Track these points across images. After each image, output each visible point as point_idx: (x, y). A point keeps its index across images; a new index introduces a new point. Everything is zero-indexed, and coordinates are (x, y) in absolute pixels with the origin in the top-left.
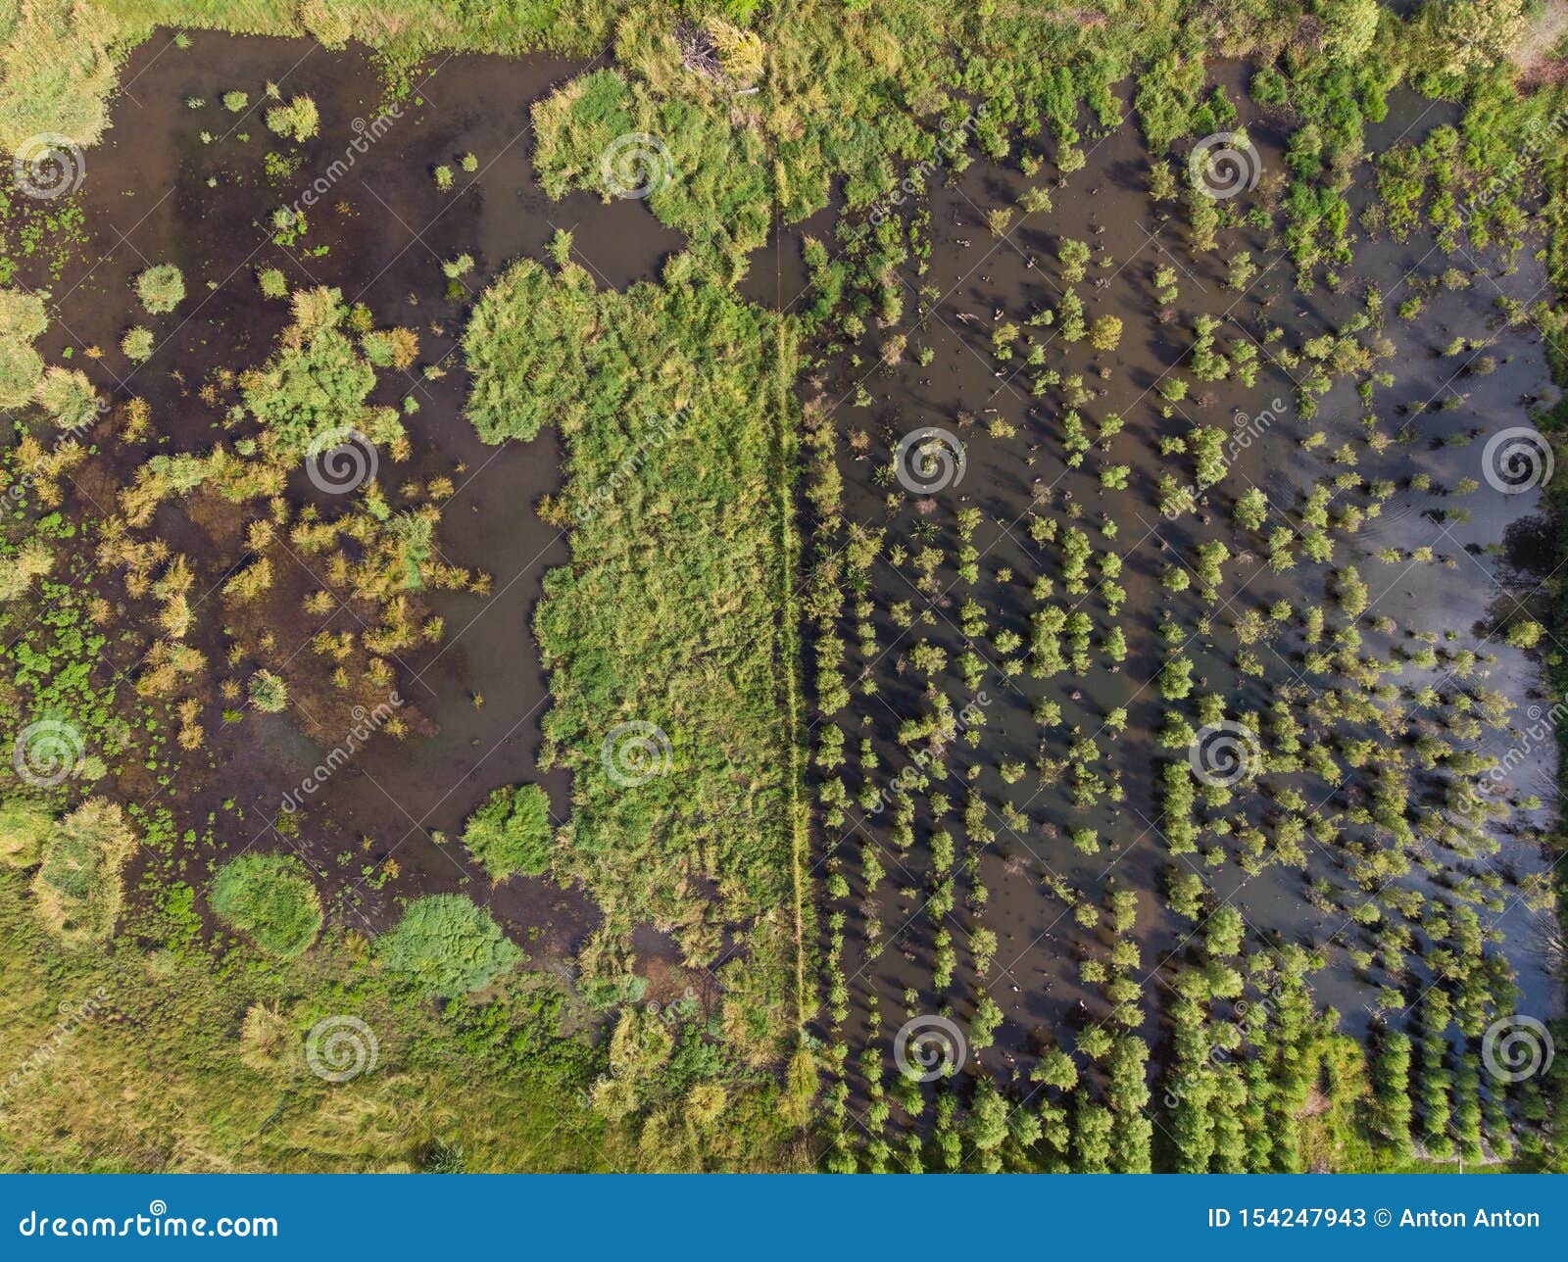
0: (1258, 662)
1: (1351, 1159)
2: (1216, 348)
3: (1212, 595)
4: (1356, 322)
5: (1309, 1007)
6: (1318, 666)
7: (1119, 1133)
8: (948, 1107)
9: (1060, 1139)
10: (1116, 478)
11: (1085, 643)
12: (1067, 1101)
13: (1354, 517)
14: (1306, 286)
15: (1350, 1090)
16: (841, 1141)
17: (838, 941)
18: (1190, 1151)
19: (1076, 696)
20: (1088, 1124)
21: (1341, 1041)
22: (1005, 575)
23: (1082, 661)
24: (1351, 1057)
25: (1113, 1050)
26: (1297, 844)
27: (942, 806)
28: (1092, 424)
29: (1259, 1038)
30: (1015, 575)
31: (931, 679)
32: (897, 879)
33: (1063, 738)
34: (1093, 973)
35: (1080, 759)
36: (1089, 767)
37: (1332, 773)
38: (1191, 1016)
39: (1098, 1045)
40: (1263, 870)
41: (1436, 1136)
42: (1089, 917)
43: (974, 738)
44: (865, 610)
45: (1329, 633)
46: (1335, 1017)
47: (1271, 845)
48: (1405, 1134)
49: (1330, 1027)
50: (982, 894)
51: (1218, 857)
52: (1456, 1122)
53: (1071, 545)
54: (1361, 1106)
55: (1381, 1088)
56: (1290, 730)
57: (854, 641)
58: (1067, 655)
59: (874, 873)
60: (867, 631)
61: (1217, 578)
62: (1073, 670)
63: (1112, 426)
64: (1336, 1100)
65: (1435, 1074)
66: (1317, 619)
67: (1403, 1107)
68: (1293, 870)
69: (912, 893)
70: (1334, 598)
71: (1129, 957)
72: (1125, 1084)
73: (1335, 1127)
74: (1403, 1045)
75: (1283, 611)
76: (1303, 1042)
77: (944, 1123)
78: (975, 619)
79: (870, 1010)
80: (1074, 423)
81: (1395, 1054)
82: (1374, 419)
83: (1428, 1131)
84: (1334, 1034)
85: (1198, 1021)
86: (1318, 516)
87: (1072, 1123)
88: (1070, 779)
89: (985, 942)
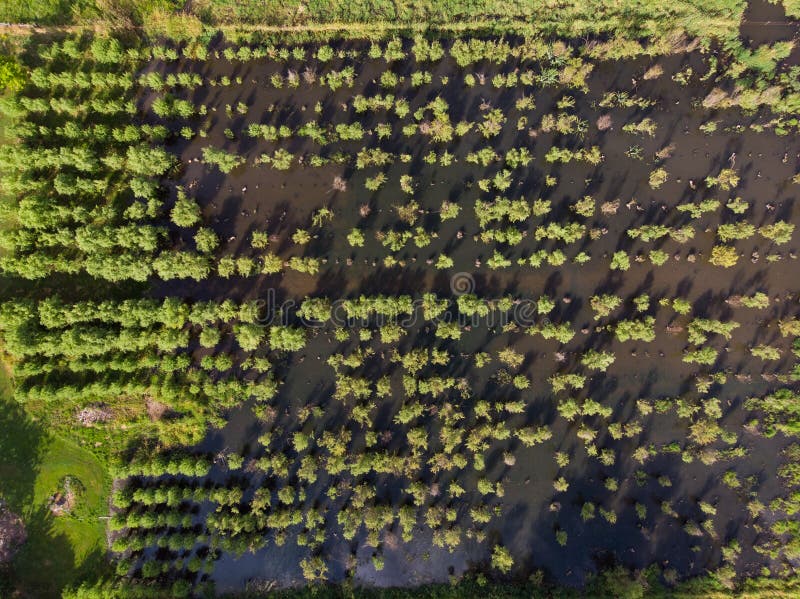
0: (486, 364)
1: (113, 436)
2: (711, 335)
3: (534, 331)
4: (730, 435)
5: (227, 405)
6: (482, 409)
7: (138, 254)
8: (159, 131)
9: (134, 212)
10: (621, 260)
11: (500, 238)
12: (162, 219)
13: (587, 435)
14: (749, 404)
15: (165, 433)
16: (133, 54)
17: (284, 54)
18: (125, 307)
19: (459, 235)
20: (145, 231)
21: (203, 428)
22: (551, 182)
23: (487, 236)
24: (191, 436)
25: (201, 253)
26: (352, 392)
27: (383, 131)
28: (659, 244)
29: (206, 364)
30: (551, 189)
31: (475, 127)
32: (329, 99)
33: (431, 222)
34: (259, 239)
35: (415, 234)
36: (410, 241)
37: (404, 417)
38: (225, 312)
39: (205, 240)
40: (331, 368)
41: (131, 496)
42: (301, 238)
43: (431, 159)
44: (527, 79)
45: (506, 415)
46: (221, 424)
47: (350, 372)
48: (134, 471)
49: (213, 420)
50: (317, 162)
51: (341, 336)
52: (143, 510)
53: (575, 226)
54: (154, 442)
55: (167, 456)
56: (436, 387)
57: (505, 69)
58: (492, 225)
59: (334, 80)
60: (512, 80)
61: (547, 334)
62: (479, 232)
63: (658, 258)
64: (160, 424)
65: (179, 495)
66: (515, 408)
67: (154, 471)
68: (333, 389)
69: (318, 109)
70: (531, 420)
71: (271, 265)
72: (175, 259)
73: (138, 424)
74: (200, 471)
75: (521, 383)
76: (202, 399)
77: (146, 129)
78: (519, 158)
79: (232, 78)
80: (659, 232)
81: (193, 466)
82: (654, 453)
83: (135, 491)
84: (207, 423)
85: (222, 315)
86: (591, 408)
87: (146, 221)
88: (401, 226)
89: (283, 161)
